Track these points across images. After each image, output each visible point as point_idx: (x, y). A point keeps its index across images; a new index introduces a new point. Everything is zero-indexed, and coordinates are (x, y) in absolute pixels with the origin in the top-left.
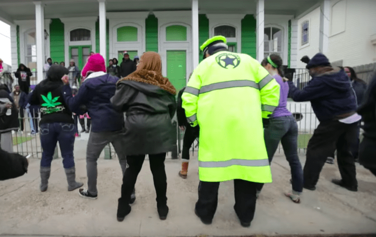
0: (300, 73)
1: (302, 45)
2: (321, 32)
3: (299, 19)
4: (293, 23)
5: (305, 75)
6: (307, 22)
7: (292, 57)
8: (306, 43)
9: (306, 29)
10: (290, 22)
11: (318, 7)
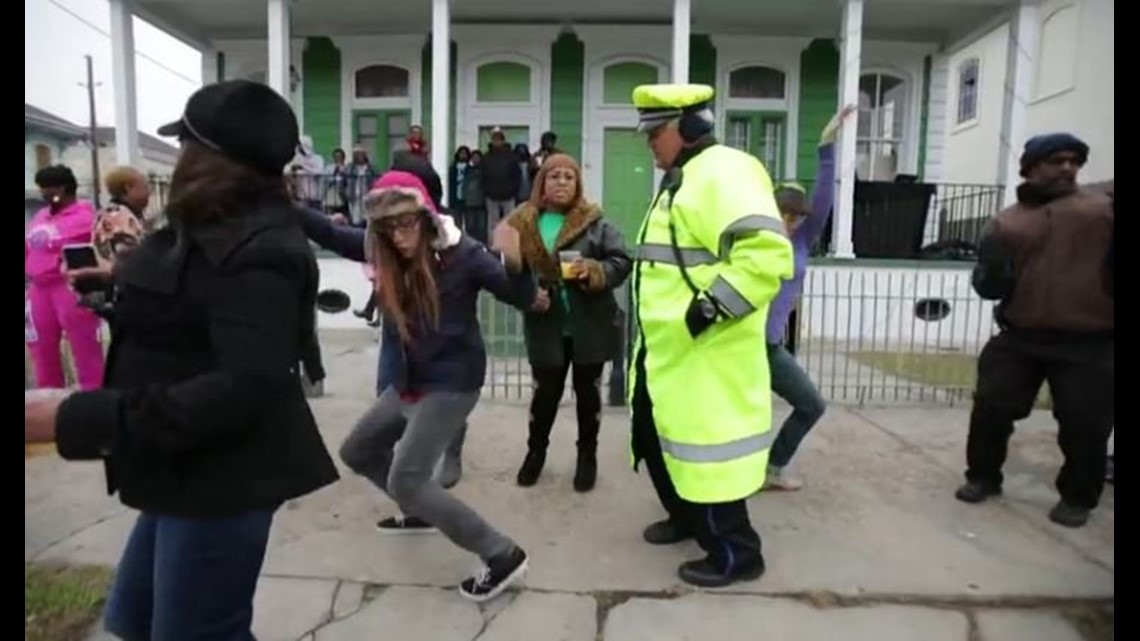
0: (950, 196)
1: (960, 121)
2: (1009, 89)
3: (953, 53)
4: (935, 67)
5: (960, 201)
6: (973, 61)
7: (930, 155)
8: (970, 118)
9: (969, 81)
10: (928, 62)
11: (1003, 23)
